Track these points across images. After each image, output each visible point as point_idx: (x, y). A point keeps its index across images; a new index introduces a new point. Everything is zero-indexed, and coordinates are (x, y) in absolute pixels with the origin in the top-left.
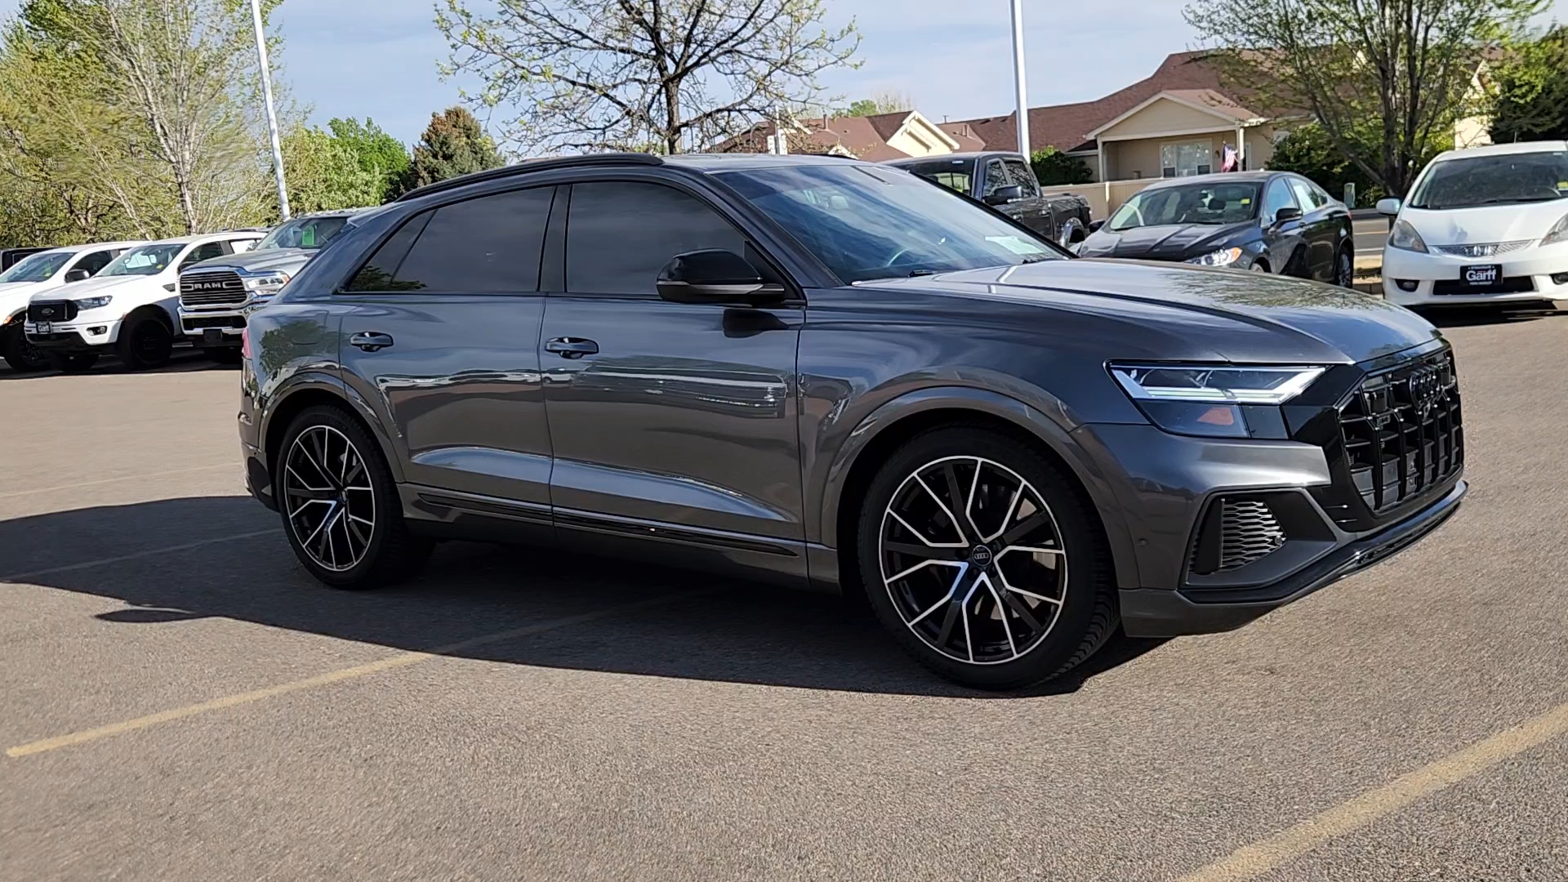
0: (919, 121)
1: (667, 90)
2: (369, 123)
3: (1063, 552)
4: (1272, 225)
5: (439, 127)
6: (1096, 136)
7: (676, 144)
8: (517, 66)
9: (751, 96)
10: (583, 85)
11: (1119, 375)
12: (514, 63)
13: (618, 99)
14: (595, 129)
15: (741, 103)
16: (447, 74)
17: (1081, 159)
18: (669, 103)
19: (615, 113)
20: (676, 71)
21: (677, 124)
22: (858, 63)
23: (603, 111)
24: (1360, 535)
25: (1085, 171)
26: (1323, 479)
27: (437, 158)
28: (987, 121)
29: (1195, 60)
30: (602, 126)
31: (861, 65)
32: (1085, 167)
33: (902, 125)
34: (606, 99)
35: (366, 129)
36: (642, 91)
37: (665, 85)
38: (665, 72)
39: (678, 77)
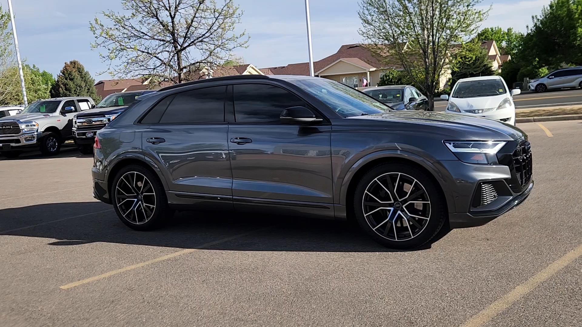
0: (252, 68)
1: (178, 55)
2: (34, 66)
3: (429, 202)
4: (408, 103)
5: (68, 68)
6: (318, 74)
7: (181, 75)
8: (121, 45)
9: (208, 57)
10: (146, 52)
11: (447, 144)
12: (120, 44)
13: (160, 58)
14: (150, 69)
15: (204, 60)
16: (94, 47)
18: (178, 59)
19: (158, 63)
20: (181, 48)
21: (181, 67)
22: (247, 46)
23: (154, 62)
24: (519, 194)
26: (508, 176)
27: (67, 80)
28: (276, 68)
29: (351, 47)
30: (153, 68)
31: (248, 47)
33: (246, 69)
34: (155, 58)
35: (33, 68)
36: (169, 55)
37: (177, 53)
38: (177, 48)
39: (182, 50)
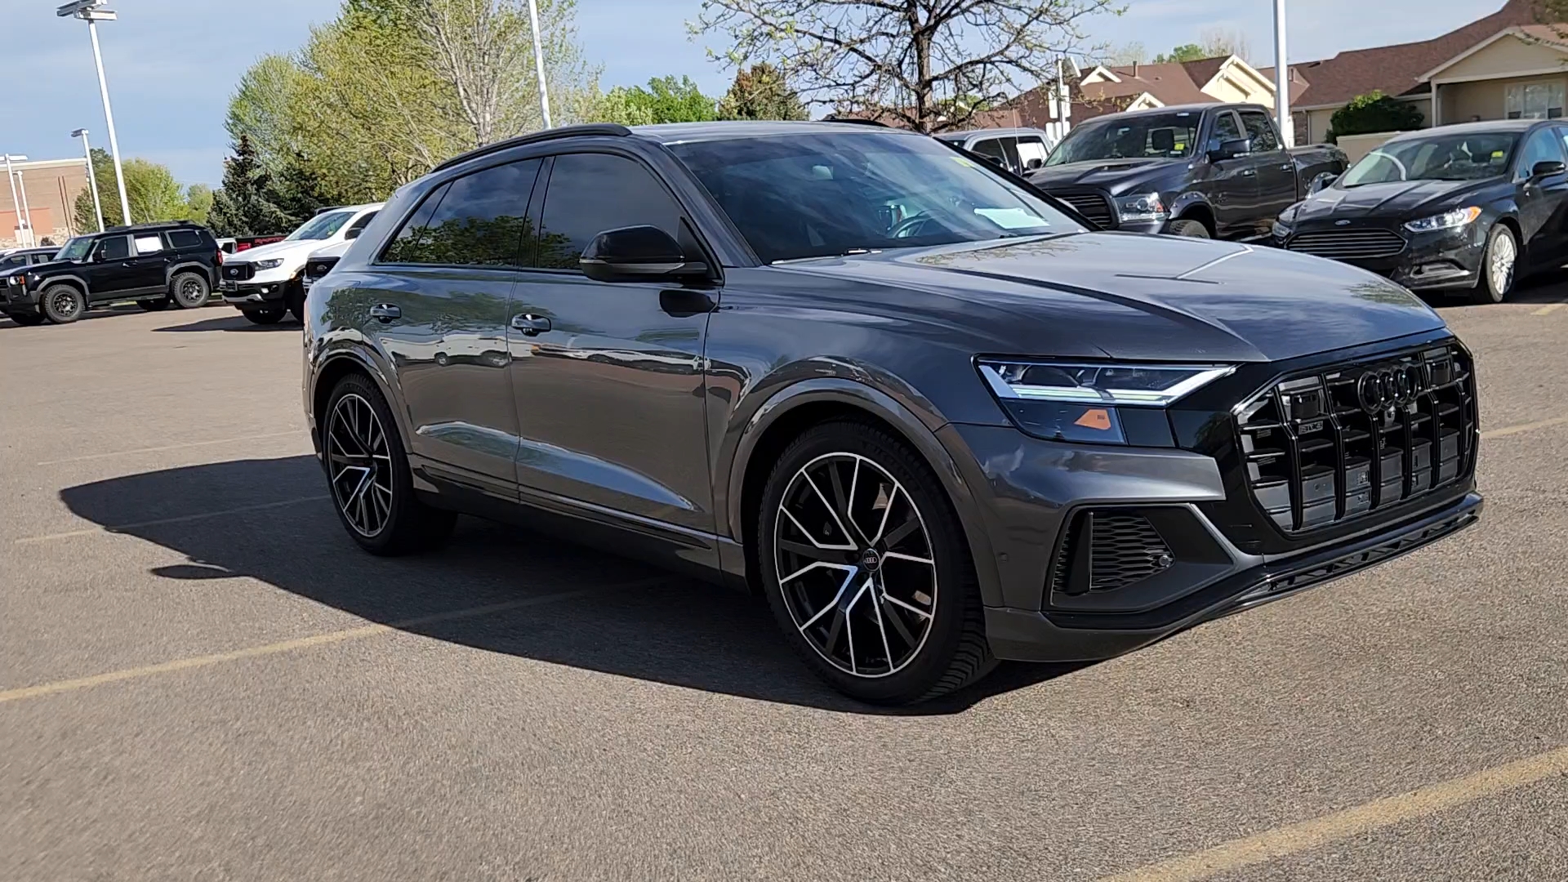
0: (1238, 66)
1: (918, 44)
2: (685, 81)
3: (932, 562)
4: (1527, 181)
5: (745, 83)
6: (1430, 78)
7: (925, 99)
8: (764, 23)
9: (1008, 47)
10: (831, 40)
11: (986, 370)
12: (762, 20)
13: (867, 53)
14: (844, 84)
15: (995, 55)
16: (696, 33)
17: (1411, 104)
18: (920, 57)
19: (864, 67)
20: (927, 23)
21: (927, 78)
22: (1122, 9)
23: (852, 66)
24: (1268, 558)
25: (1416, 116)
26: (1215, 494)
27: (741, 115)
28: (1318, 63)
30: (852, 82)
31: (1125, 10)
32: (1416, 112)
33: (1218, 71)
34: (855, 54)
35: (682, 86)
36: (889, 45)
37: (915, 39)
38: (916, 25)
39: (931, 29)
